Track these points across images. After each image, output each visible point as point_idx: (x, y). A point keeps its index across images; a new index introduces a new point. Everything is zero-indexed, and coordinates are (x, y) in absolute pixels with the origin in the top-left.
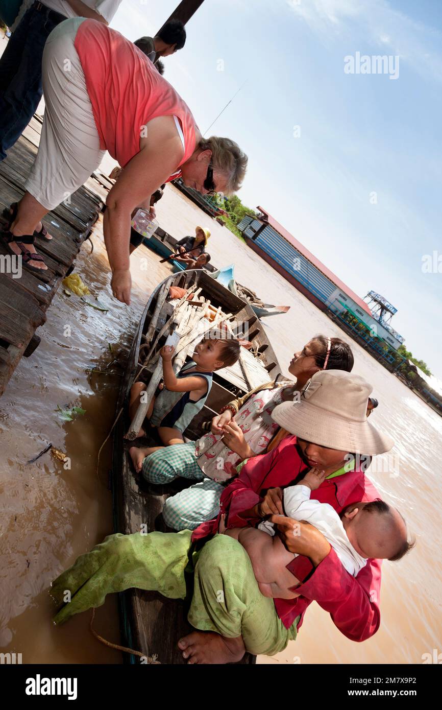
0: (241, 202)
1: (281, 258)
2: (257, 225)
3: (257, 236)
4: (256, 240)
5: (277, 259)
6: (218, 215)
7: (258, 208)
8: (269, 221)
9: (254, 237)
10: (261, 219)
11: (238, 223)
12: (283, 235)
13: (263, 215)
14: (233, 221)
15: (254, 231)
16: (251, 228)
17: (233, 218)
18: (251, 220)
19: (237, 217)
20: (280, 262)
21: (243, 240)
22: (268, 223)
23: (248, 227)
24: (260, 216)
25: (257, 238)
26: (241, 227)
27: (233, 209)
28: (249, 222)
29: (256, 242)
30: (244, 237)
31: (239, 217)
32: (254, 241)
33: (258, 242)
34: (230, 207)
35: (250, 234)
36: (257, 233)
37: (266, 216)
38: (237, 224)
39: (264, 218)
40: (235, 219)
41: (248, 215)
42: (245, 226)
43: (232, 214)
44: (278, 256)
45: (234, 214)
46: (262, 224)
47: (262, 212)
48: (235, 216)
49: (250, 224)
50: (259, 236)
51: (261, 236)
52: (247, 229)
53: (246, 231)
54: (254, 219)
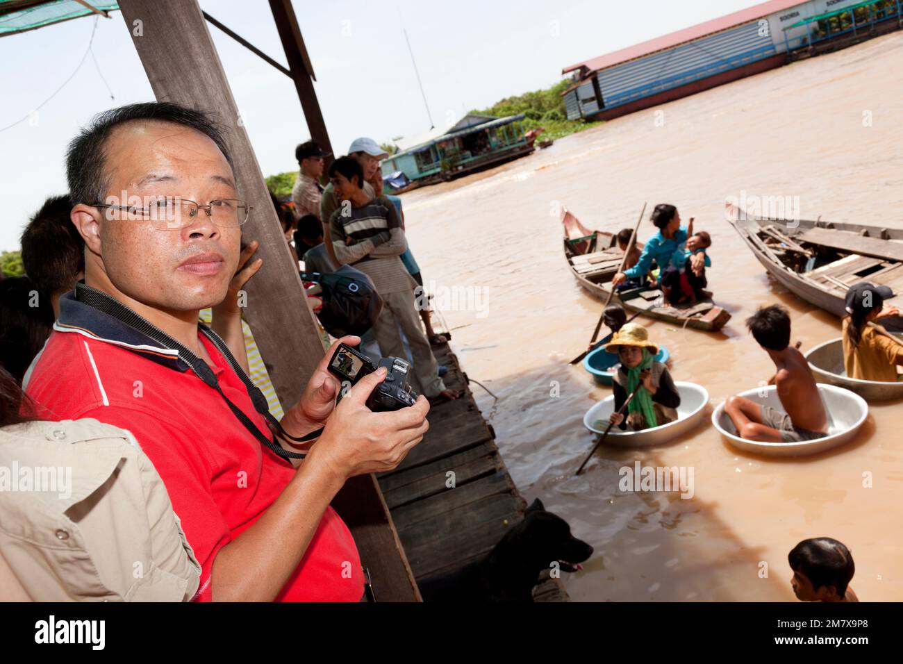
0: (542, 90)
1: (658, 83)
2: (587, 89)
3: (602, 100)
4: (606, 105)
5: (656, 89)
6: (533, 142)
7: (564, 72)
8: (593, 67)
9: (601, 104)
10: (583, 78)
11: (565, 113)
12: (626, 59)
13: (579, 71)
14: (558, 119)
15: (592, 99)
16: (585, 101)
17: (554, 117)
18: (574, 94)
19: (556, 110)
20: (663, 87)
21: (597, 123)
22: (595, 73)
23: (581, 105)
24: (578, 77)
25: (605, 101)
26: (573, 115)
27: (543, 108)
28: (575, 98)
29: (608, 105)
30: (590, 119)
31: (559, 108)
32: (606, 108)
33: (611, 103)
34: (537, 112)
35: (592, 108)
36: (598, 97)
37: (583, 68)
38: (566, 118)
39: (584, 73)
40: (557, 115)
41: (565, 92)
42: (577, 108)
43: (548, 116)
44: (651, 86)
45: (549, 113)
46: (589, 82)
47: (574, 70)
48: (553, 113)
49: (578, 100)
50: (604, 97)
51: (606, 93)
52: (582, 108)
53: (583, 112)
54: (575, 90)
